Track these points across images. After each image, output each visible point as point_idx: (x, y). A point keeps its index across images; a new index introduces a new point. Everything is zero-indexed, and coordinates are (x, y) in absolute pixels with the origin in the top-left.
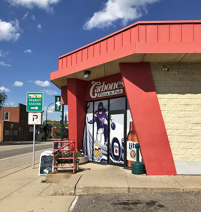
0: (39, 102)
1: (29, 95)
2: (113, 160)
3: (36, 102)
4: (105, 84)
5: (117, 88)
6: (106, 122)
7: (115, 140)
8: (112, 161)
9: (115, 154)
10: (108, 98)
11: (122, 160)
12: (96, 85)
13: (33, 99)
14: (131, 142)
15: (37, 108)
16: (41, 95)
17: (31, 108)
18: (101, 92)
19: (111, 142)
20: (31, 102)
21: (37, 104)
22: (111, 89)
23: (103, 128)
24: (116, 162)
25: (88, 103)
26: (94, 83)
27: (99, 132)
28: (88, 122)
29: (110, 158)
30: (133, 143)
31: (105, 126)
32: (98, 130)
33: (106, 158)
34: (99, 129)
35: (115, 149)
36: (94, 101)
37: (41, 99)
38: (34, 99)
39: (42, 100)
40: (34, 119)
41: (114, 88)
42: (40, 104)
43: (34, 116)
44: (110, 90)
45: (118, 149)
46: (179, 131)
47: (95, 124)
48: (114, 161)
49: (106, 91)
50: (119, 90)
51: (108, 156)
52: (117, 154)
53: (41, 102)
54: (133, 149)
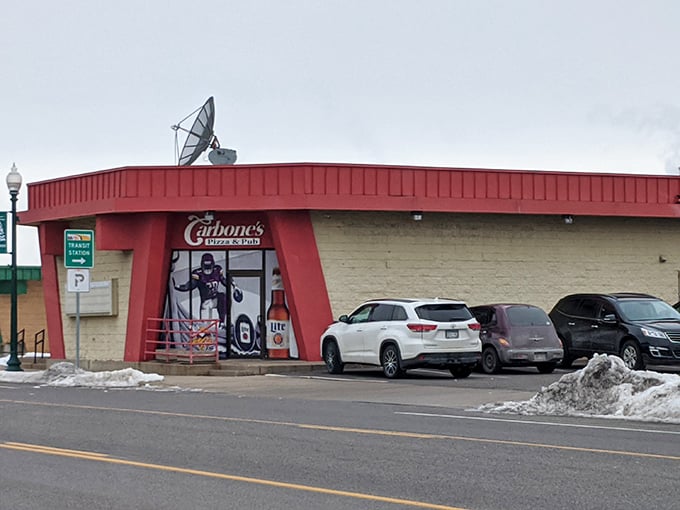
0: (86, 249)
1: (69, 235)
2: (238, 351)
3: (82, 249)
4: (220, 224)
5: (247, 234)
6: (222, 289)
7: (243, 318)
8: (236, 353)
9: (243, 340)
10: (227, 249)
11: (256, 348)
12: (200, 224)
13: (75, 242)
14: (274, 322)
15: (82, 261)
16: (89, 236)
17: (74, 261)
18: (211, 236)
19: (233, 322)
20: (72, 249)
21: (84, 253)
22: (236, 235)
23: (216, 300)
24: (244, 353)
25: (175, 253)
26: (195, 219)
27: (204, 306)
28: (176, 288)
29: (232, 347)
30: (277, 322)
31: (219, 295)
32: (202, 302)
33: (224, 350)
34: (207, 302)
35: (242, 333)
36: (191, 249)
37: (90, 242)
38: (78, 242)
39: (91, 246)
40: (76, 281)
41: (242, 234)
42: (88, 253)
43: (77, 275)
44: (232, 237)
45: (248, 333)
46: (344, 303)
47: (196, 291)
48: (239, 353)
49: (223, 236)
50: (252, 239)
51: (227, 345)
52: (248, 341)
53: (90, 249)
54: (278, 331)
